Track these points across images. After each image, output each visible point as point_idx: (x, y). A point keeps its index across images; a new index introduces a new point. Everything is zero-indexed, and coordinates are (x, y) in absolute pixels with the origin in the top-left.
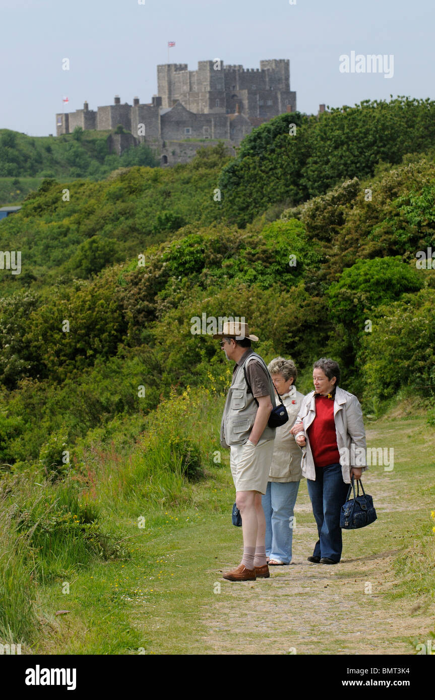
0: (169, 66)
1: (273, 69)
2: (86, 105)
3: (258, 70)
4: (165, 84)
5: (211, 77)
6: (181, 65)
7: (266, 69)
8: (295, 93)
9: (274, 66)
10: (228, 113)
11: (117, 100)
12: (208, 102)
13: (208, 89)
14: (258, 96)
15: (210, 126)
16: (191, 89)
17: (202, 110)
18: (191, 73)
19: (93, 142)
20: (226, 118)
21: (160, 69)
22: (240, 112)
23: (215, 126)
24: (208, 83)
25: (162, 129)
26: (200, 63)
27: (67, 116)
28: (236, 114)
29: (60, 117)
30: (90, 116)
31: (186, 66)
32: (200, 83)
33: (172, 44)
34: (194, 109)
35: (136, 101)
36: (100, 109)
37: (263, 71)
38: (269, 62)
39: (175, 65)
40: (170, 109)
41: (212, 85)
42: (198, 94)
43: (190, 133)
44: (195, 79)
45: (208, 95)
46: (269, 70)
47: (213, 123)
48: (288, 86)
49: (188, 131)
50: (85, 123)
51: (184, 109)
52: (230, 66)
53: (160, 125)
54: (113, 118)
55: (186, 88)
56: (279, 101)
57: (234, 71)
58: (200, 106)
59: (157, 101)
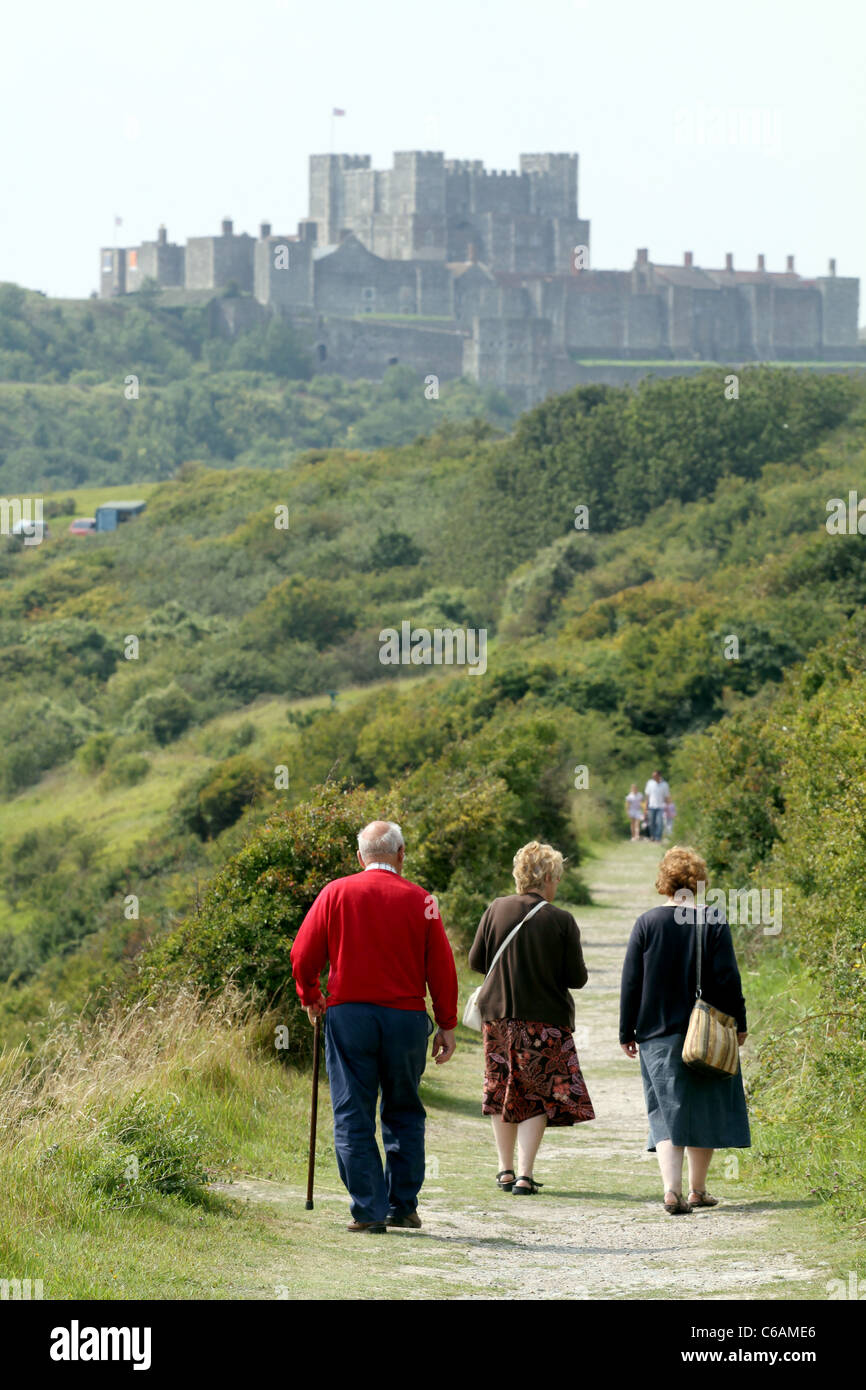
0: (334, 158)
1: (546, 174)
2: (163, 233)
3: (514, 172)
4: (325, 196)
5: (419, 184)
6: (357, 157)
7: (530, 171)
8: (586, 224)
9: (547, 167)
10: (451, 259)
11: (228, 225)
12: (411, 235)
13: (412, 208)
14: (512, 227)
15: (414, 286)
16: (377, 207)
17: (399, 252)
18: (377, 175)
19: (178, 312)
20: (447, 272)
21: (315, 162)
22: (475, 260)
23: (424, 286)
24: (412, 196)
25: (316, 288)
26: (398, 155)
27: (122, 253)
28: (468, 264)
29: (108, 254)
30: (171, 257)
31: (368, 159)
32: (395, 196)
33: (339, 112)
34: (381, 248)
35: (266, 229)
36: (193, 242)
37: (525, 175)
38: (536, 157)
39: (346, 157)
40: (331, 249)
41: (421, 199)
42: (390, 218)
43: (373, 298)
44: (386, 186)
45: (410, 223)
46: (536, 173)
47: (419, 279)
48: (574, 207)
49: (369, 294)
50: (161, 269)
51: (362, 247)
52: (457, 163)
53: (312, 280)
54: (216, 261)
55: (366, 205)
56: (557, 236)
57: (466, 173)
58: (395, 244)
59: (309, 230)
